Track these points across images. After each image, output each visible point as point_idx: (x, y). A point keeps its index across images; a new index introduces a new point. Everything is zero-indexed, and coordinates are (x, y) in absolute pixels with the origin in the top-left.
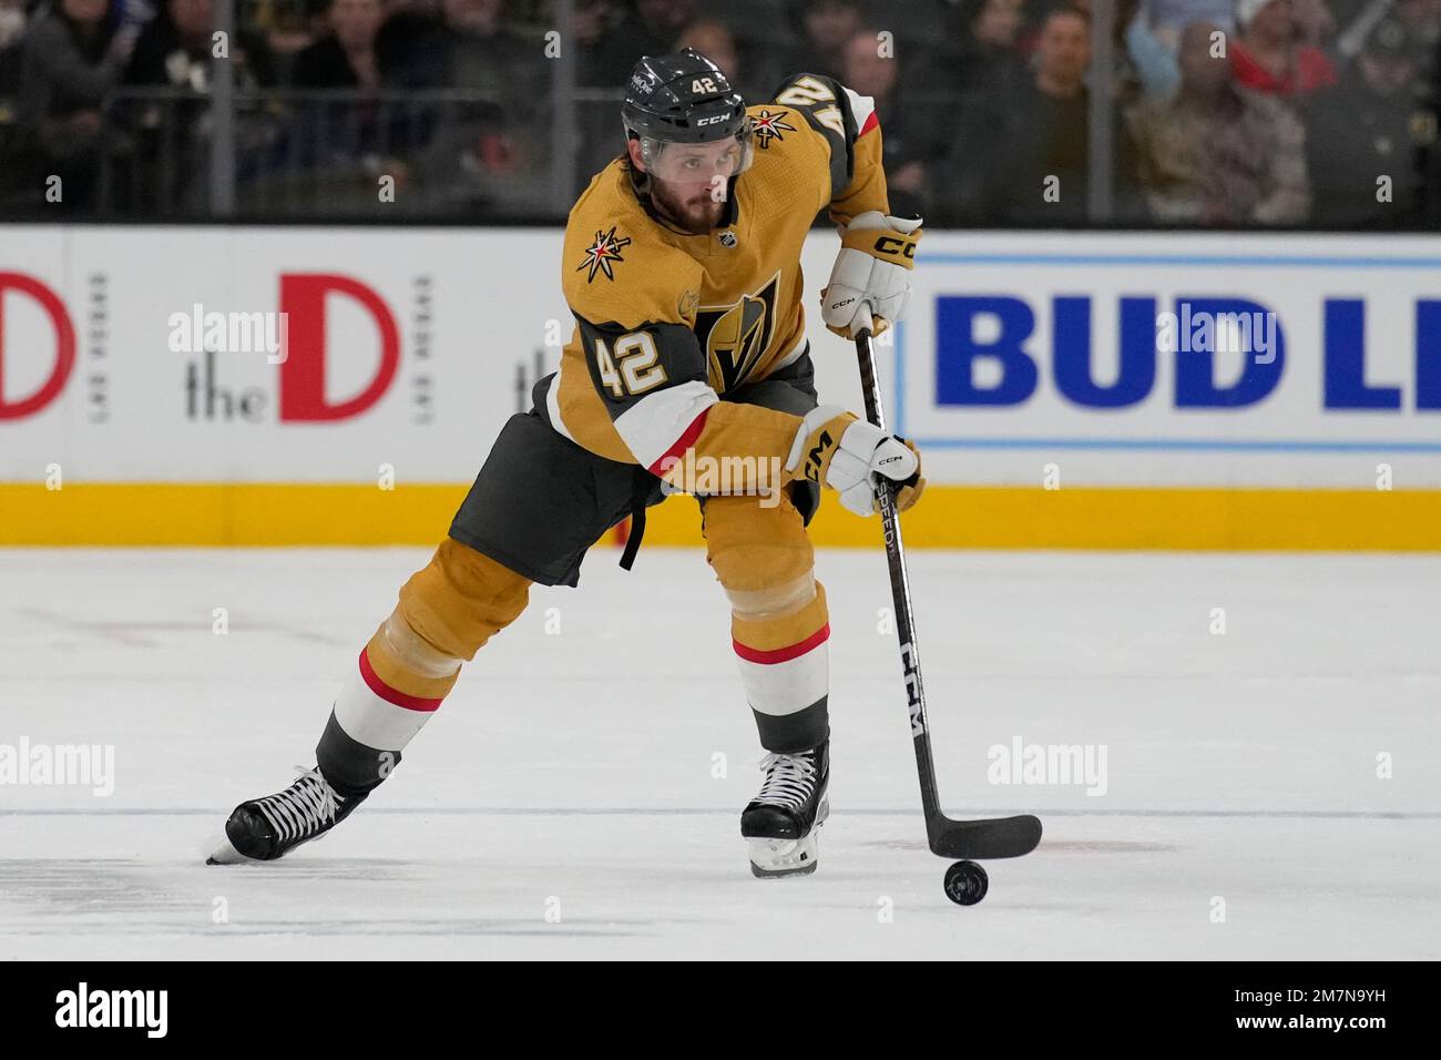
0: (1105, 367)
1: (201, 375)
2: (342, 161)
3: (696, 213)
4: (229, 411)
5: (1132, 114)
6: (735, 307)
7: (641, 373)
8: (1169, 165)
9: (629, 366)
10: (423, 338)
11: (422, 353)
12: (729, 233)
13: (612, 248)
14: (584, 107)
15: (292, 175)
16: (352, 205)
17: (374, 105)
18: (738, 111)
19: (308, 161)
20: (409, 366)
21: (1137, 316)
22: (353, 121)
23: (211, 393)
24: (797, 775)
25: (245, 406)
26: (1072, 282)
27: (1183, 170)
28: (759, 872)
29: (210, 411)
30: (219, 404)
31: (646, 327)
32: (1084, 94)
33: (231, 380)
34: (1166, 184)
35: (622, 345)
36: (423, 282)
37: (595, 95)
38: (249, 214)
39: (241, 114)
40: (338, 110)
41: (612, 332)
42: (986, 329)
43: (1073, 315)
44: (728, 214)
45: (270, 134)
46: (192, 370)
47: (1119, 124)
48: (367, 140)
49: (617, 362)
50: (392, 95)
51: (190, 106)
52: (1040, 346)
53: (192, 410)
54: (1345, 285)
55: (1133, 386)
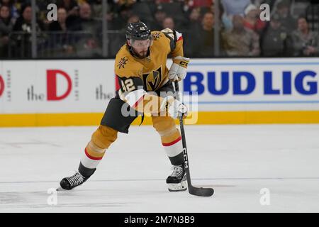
0: (218, 86)
1: (30, 91)
2: (59, 46)
3: (141, 54)
4: (36, 98)
5: (223, 34)
6: (151, 73)
7: (130, 87)
8: (231, 44)
9: (128, 86)
10: (77, 83)
11: (77, 86)
12: (148, 57)
13: (124, 61)
14: (109, 34)
15: (49, 49)
16: (62, 55)
17: (66, 34)
18: (150, 33)
19: (52, 46)
20: (74, 88)
21: (225, 76)
22: (61, 38)
23: (33, 95)
24: (179, 170)
25: (40, 98)
26: (211, 69)
27: (234, 45)
28: (170, 190)
29: (32, 98)
30: (34, 97)
31: (131, 78)
32: (213, 30)
33: (37, 92)
34: (230, 48)
35: (126, 81)
36: (76, 71)
37: (111, 32)
38: (40, 57)
39: (38, 37)
40: (58, 35)
41: (124, 79)
42: (194, 79)
43: (212, 76)
44: (148, 53)
45: (44, 41)
46: (29, 90)
47: (221, 36)
48: (64, 41)
49: (125, 85)
50: (69, 32)
51: (27, 35)
52: (205, 82)
53: (29, 98)
54: (268, 69)
55: (224, 90)
